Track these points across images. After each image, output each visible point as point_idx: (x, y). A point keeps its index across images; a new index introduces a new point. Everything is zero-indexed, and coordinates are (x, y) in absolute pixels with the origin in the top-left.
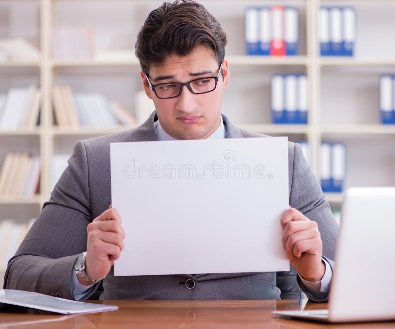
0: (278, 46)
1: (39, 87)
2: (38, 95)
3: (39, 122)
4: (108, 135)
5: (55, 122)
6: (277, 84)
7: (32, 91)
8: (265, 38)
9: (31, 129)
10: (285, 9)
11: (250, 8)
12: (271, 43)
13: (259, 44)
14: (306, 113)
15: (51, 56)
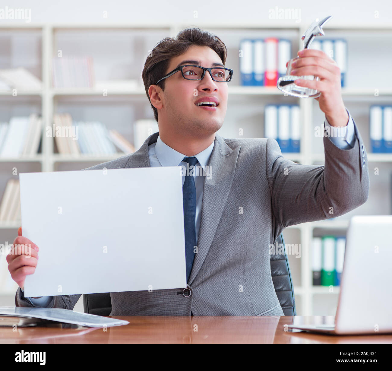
0: (271, 76)
1: (40, 116)
2: (39, 123)
3: (40, 150)
4: (107, 162)
5: (56, 150)
6: (271, 113)
7: (33, 119)
8: (259, 69)
9: (32, 156)
10: (278, 40)
11: (244, 40)
12: (265, 74)
13: (253, 74)
14: (299, 142)
15: (52, 85)
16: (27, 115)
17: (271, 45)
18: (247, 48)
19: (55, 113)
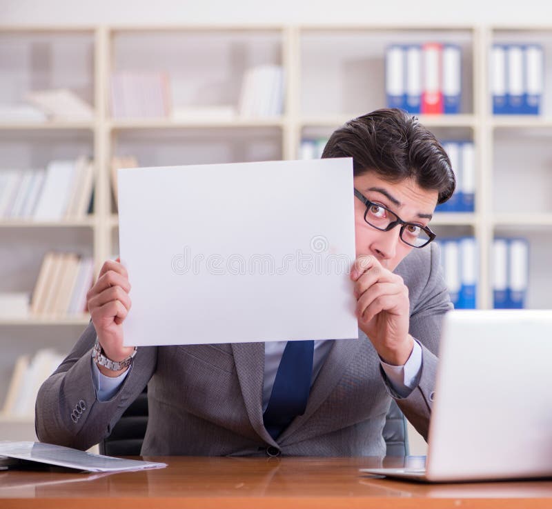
0: (432, 100)
1: (91, 159)
2: (90, 170)
3: (91, 209)
5: (115, 209)
7: (81, 164)
8: (414, 89)
9: (80, 218)
10: (442, 47)
11: (393, 46)
12: (422, 96)
13: (405, 97)
14: (472, 196)
15: (109, 114)
16: (73, 158)
17: (432, 55)
18: (395, 58)
19: (112, 155)
